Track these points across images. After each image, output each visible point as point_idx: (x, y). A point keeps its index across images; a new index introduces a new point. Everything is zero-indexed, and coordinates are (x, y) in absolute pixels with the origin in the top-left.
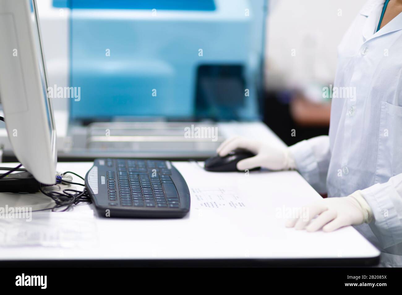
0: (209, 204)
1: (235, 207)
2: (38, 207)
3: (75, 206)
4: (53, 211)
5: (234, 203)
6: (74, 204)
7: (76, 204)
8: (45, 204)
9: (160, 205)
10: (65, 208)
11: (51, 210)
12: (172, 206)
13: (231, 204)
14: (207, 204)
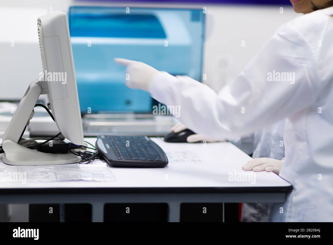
0: (178, 160)
1: (196, 162)
2: (70, 161)
3: (93, 161)
4: (80, 164)
5: (195, 160)
6: (92, 160)
7: (93, 160)
8: (74, 160)
9: (149, 159)
10: (87, 162)
11: (79, 163)
12: (157, 160)
13: (193, 160)
14: (177, 160)
